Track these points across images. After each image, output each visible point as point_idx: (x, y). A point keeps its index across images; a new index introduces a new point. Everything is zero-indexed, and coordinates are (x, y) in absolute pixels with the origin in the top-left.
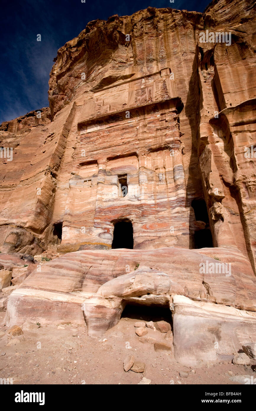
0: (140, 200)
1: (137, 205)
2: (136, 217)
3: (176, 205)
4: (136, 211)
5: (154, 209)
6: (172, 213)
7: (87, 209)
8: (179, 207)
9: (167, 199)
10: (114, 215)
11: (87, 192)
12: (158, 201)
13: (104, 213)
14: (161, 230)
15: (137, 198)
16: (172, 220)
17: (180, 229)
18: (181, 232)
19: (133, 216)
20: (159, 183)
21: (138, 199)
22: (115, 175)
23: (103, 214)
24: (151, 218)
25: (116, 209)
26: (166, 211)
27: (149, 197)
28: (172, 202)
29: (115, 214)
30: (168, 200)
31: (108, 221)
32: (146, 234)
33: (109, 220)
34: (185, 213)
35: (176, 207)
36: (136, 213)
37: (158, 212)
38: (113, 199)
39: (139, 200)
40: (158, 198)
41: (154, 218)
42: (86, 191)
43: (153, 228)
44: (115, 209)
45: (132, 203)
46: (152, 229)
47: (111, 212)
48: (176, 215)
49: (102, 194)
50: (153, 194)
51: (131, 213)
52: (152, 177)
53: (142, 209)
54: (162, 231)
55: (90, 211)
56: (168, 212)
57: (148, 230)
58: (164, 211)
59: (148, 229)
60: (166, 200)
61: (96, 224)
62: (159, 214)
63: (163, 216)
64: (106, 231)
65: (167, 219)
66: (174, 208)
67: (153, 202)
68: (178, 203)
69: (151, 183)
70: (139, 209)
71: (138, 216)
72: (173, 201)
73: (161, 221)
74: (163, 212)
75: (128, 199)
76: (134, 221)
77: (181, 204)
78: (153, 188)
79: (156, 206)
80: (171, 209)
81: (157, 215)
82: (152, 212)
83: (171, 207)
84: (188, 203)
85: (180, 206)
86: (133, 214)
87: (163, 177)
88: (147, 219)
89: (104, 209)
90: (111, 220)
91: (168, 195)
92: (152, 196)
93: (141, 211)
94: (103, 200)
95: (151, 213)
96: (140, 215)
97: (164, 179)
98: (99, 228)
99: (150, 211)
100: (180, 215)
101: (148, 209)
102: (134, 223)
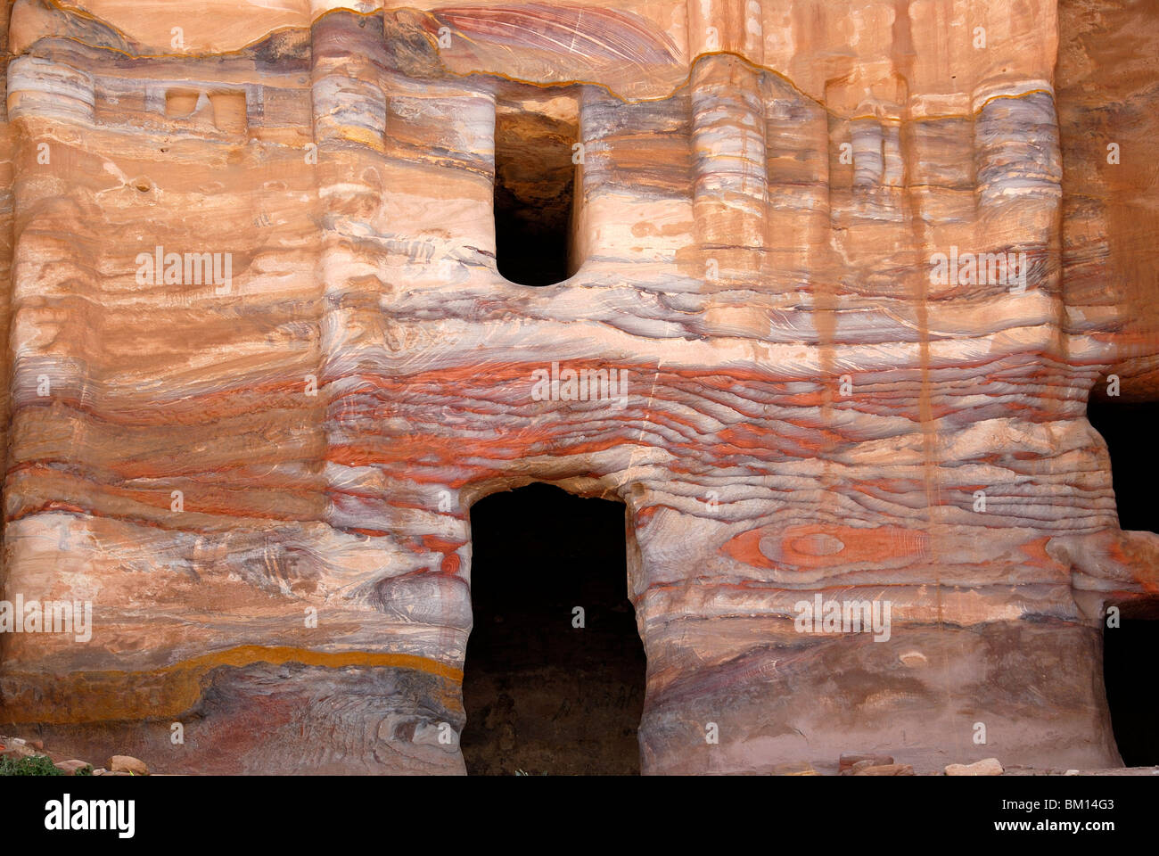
0: (706, 337)
1: (680, 371)
2: (673, 468)
3: (983, 399)
4: (674, 417)
5: (813, 413)
6: (949, 456)
7: (240, 361)
8: (1004, 421)
9: (917, 347)
10: (490, 435)
11: (213, 202)
12: (845, 357)
13: (406, 415)
14: (875, 579)
15: (678, 315)
16: (944, 511)
17: (1012, 578)
18: (1015, 598)
19: (650, 454)
20: (854, 209)
21: (687, 325)
22: (473, 80)
23: (396, 423)
24: (792, 482)
25: (503, 390)
26: (905, 441)
27: (777, 317)
28: (948, 372)
29: (497, 427)
30: (924, 353)
31: (450, 484)
32: (762, 606)
33: (452, 473)
34: (1037, 464)
35: (981, 413)
36: (670, 433)
37: (849, 439)
38: (469, 295)
39: (693, 331)
40: (847, 334)
41: (812, 482)
42: (194, 196)
43: (807, 561)
44: (492, 383)
45: (643, 350)
46: (803, 569)
47: (459, 409)
48: (982, 473)
49: (372, 249)
50: (805, 299)
51: (635, 433)
52: (804, 153)
53: (720, 408)
54: (879, 586)
55: (274, 390)
56: (917, 450)
57: (777, 576)
58: (891, 435)
59: (772, 565)
60: (905, 353)
61: (352, 502)
62: (851, 456)
63: (886, 472)
64: (434, 560)
65: (910, 498)
66: (966, 421)
67: (810, 359)
68: (998, 386)
69: (788, 199)
70: (691, 406)
71: (688, 462)
72: (962, 366)
73: (869, 509)
74: (882, 450)
75: (605, 313)
76: (657, 497)
77: (1020, 398)
78: (806, 247)
79: (827, 396)
80: (941, 423)
81: (837, 469)
82: (795, 439)
83: (949, 412)
84: (1070, 392)
85: (1008, 415)
86: (641, 435)
87: (884, 163)
88: (766, 492)
89: (406, 379)
90: (471, 473)
91: (923, 315)
92: (799, 309)
93: (709, 423)
94: (385, 301)
95: (786, 445)
96: (708, 457)
97: (894, 176)
98: (380, 533)
99: (785, 427)
100: (1006, 475)
101: (775, 410)
102: (657, 507)
